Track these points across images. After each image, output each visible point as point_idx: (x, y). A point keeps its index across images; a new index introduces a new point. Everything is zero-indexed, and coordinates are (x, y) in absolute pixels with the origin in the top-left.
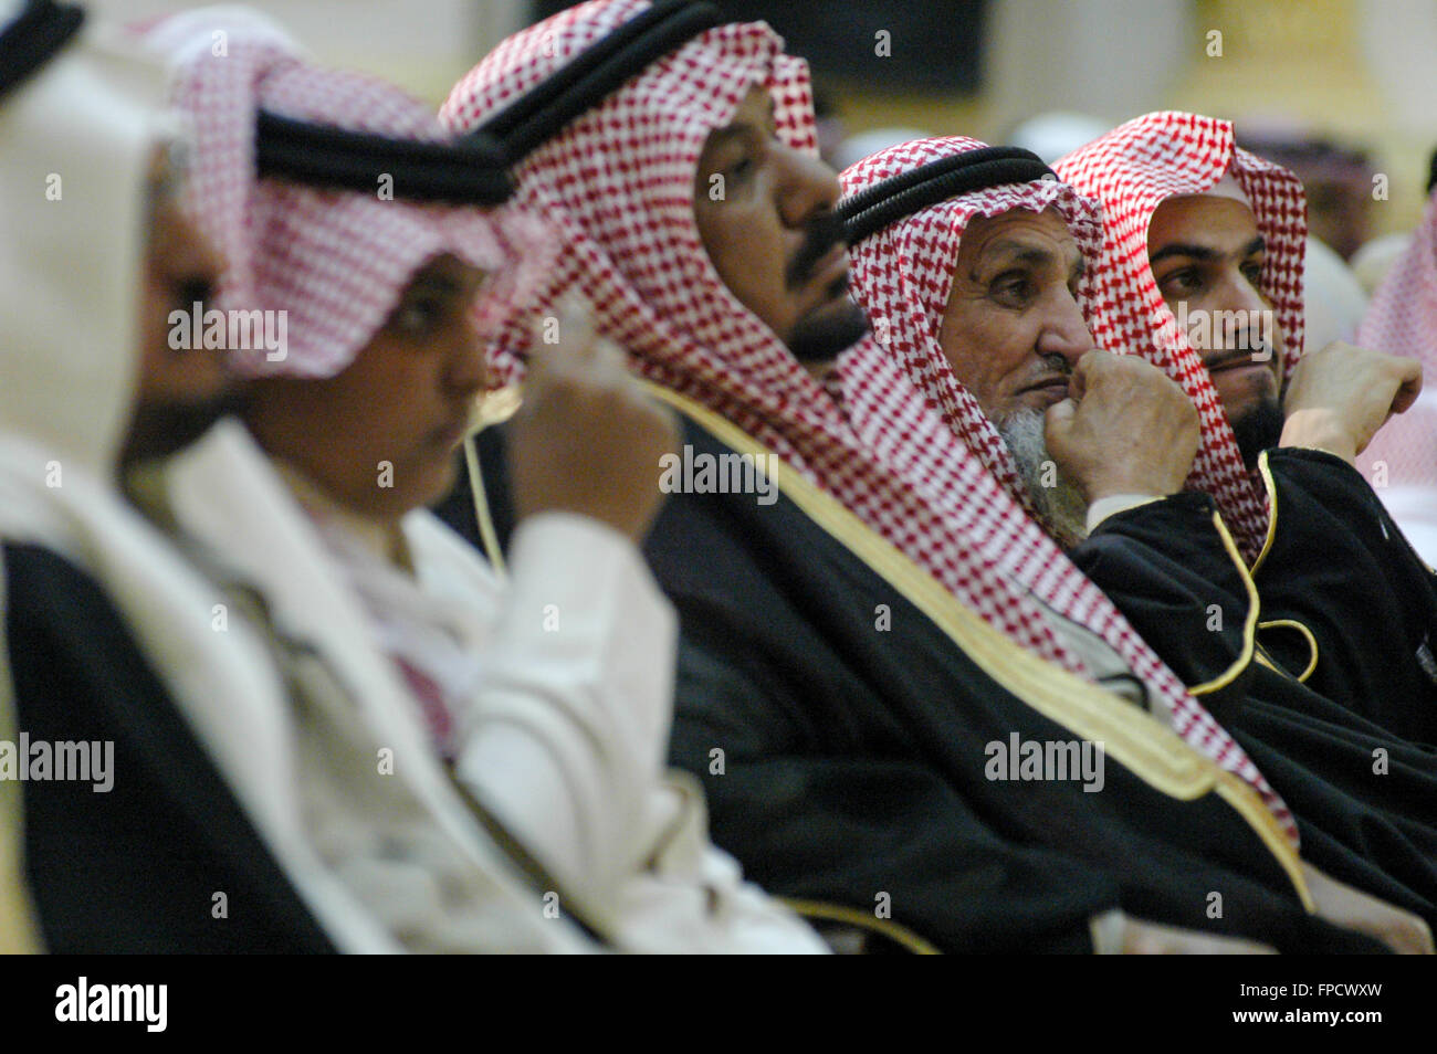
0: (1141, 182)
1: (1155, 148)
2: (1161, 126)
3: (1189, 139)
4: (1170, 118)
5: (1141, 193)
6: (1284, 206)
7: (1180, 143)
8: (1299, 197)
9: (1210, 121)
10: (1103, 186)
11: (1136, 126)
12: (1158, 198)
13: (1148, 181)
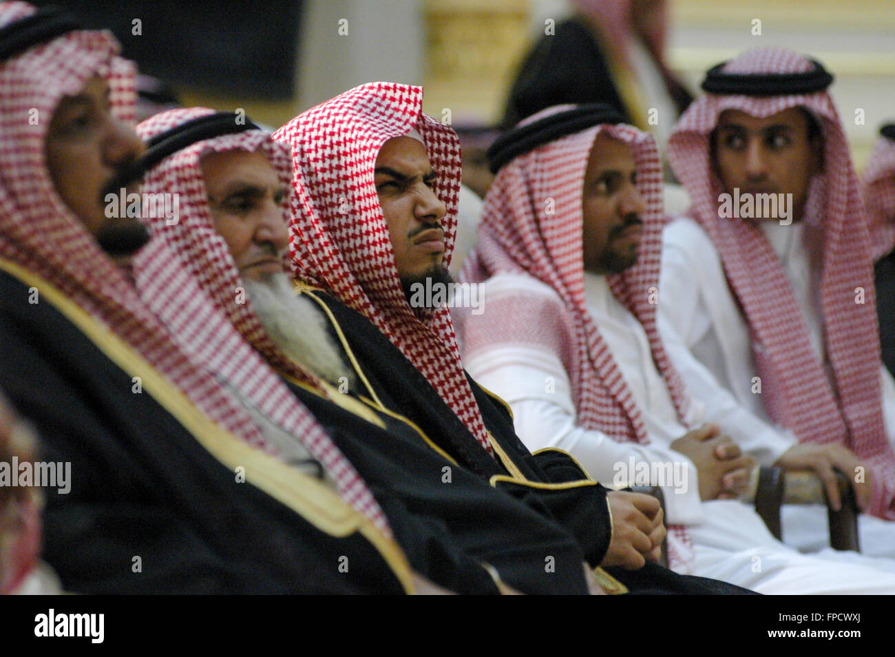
0: (369, 129)
1: (372, 105)
2: (374, 91)
3: (393, 99)
4: (380, 85)
5: (370, 136)
6: (446, 148)
7: (387, 102)
8: (456, 143)
9: (407, 87)
10: (342, 129)
11: (358, 91)
12: (382, 140)
13: (373, 128)
